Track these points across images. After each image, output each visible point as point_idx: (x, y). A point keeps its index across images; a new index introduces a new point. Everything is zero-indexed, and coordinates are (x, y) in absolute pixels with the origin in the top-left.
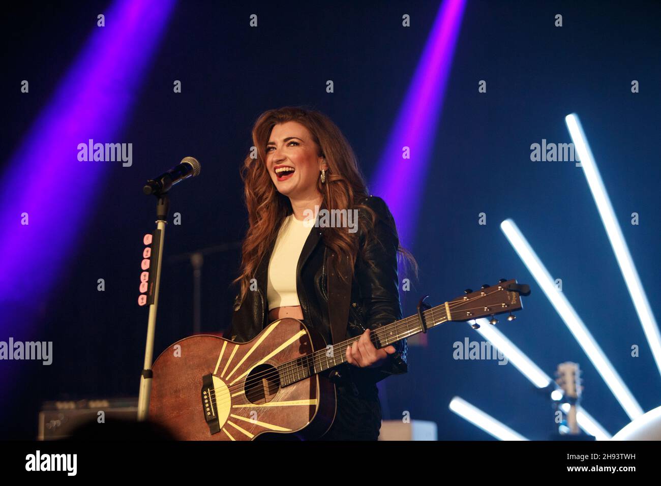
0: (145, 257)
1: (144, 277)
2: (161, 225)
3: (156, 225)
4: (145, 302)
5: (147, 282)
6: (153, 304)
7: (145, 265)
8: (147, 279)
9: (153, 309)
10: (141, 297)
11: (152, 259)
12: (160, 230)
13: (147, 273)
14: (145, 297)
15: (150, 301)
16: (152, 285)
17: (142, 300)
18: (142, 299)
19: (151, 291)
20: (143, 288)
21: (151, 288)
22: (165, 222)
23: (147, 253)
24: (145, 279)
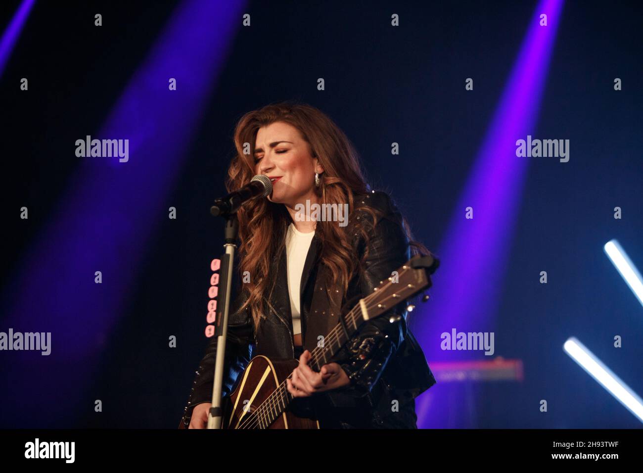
0: (212, 283)
1: (212, 306)
2: (229, 249)
3: (225, 249)
4: (212, 333)
5: (215, 311)
6: (222, 335)
7: (213, 292)
8: (215, 308)
9: (221, 340)
10: (208, 327)
11: (221, 286)
12: (229, 255)
13: (215, 302)
14: (213, 327)
15: (218, 332)
16: (220, 314)
17: (209, 332)
18: (210, 330)
19: (219, 321)
20: (211, 318)
21: (220, 317)
22: (235, 245)
23: (215, 279)
24: (212, 308)
